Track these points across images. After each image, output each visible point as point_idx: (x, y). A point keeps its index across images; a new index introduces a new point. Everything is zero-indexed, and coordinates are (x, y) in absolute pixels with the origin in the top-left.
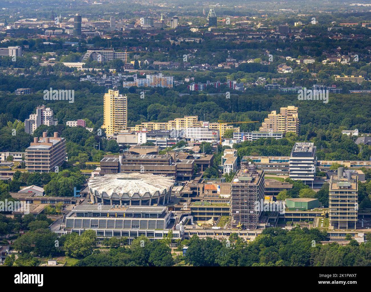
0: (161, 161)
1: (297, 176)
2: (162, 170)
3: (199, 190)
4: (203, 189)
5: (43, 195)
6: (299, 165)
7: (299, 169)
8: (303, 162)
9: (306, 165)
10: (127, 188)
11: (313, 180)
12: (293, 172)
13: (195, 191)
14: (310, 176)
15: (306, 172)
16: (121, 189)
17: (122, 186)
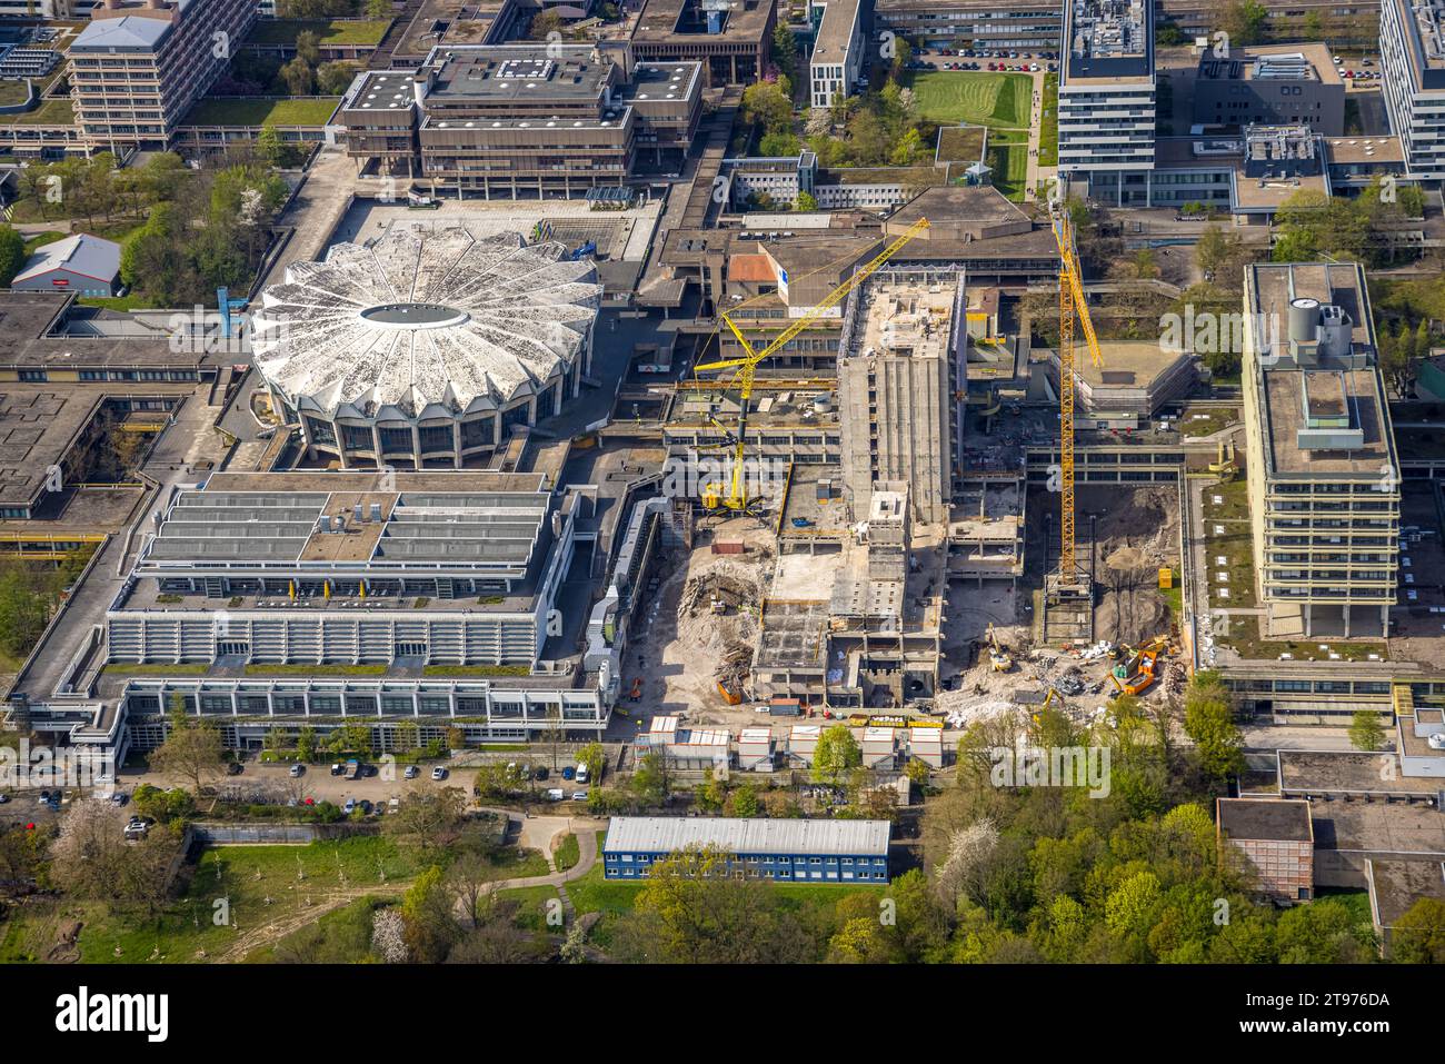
0: (570, 106)
1: (1088, 153)
2: (573, 143)
3: (707, 276)
4: (724, 271)
5: (114, 295)
6: (1096, 115)
7: (1096, 127)
8: (1110, 101)
9: (1126, 114)
10: (398, 370)
11: (1151, 166)
12: (1074, 141)
13: (695, 279)
14: (1138, 152)
15: (1125, 140)
16: (372, 378)
17: (379, 359)
